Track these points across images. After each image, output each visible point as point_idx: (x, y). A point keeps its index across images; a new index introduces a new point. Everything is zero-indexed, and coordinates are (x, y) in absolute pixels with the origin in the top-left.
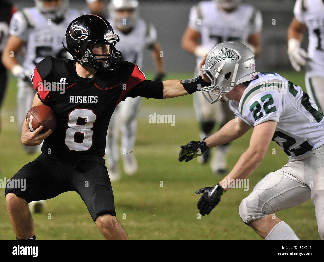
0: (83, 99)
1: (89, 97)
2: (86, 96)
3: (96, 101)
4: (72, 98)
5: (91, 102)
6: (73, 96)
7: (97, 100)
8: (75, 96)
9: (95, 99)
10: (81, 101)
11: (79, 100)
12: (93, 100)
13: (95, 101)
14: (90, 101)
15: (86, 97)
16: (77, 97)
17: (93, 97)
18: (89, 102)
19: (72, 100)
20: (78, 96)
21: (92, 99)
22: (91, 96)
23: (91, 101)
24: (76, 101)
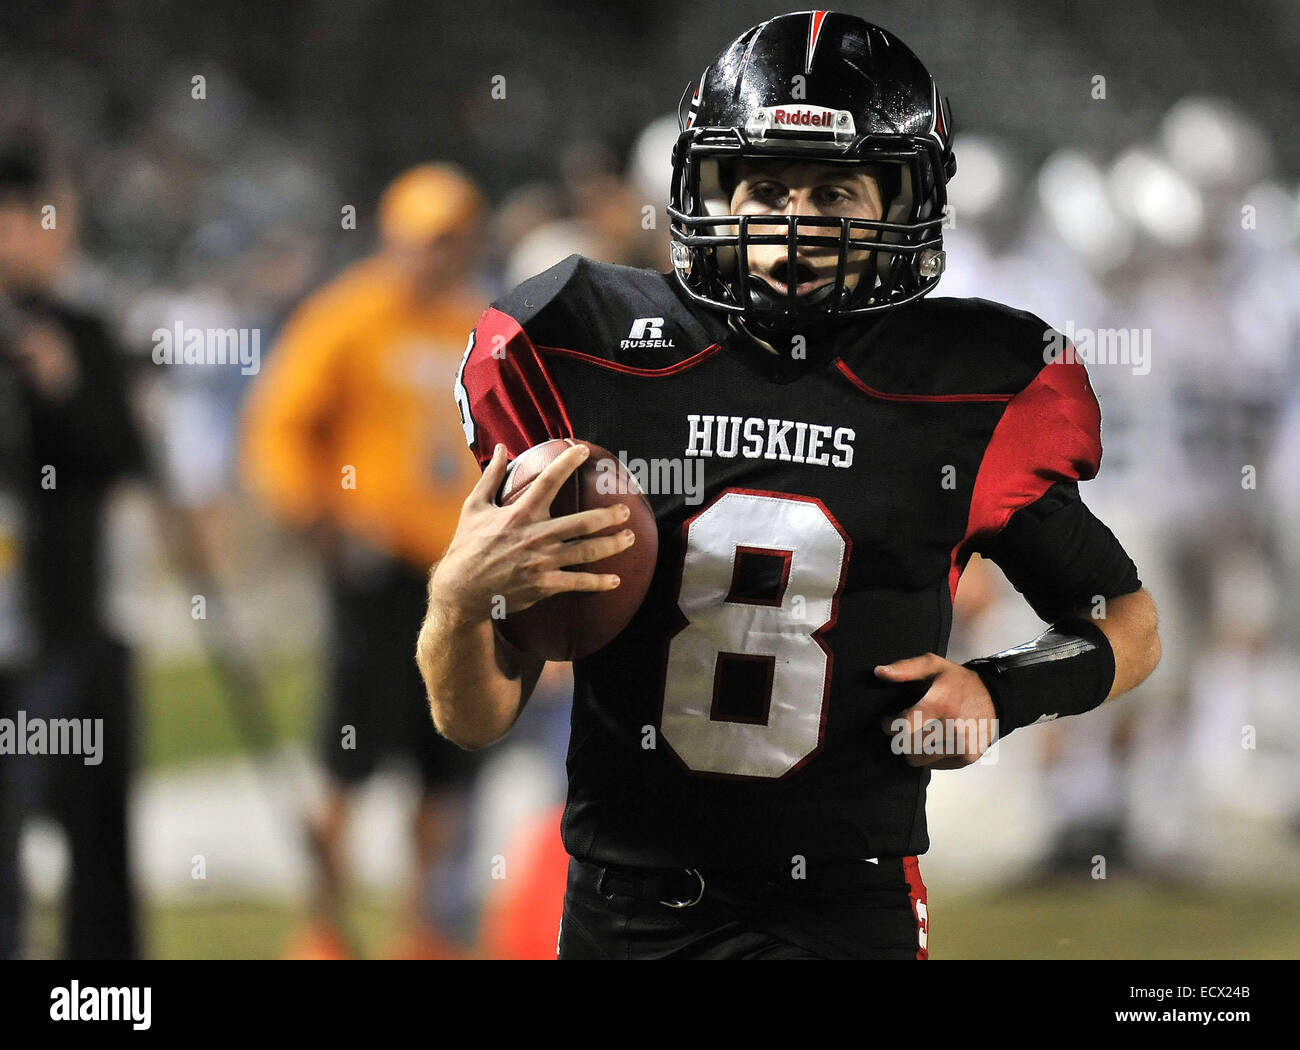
0: (765, 434)
1: (801, 427)
2: (788, 425)
3: (842, 455)
4: (701, 426)
5: (812, 459)
6: (708, 419)
7: (849, 450)
8: (722, 420)
9: (839, 446)
10: (752, 446)
11: (742, 442)
12: (828, 446)
13: (836, 458)
14: (806, 454)
15: (784, 431)
16: (729, 426)
17: (827, 431)
18: (798, 458)
19: (700, 443)
20: (736, 421)
21: (820, 444)
22: (815, 429)
23: (812, 450)
24: (727, 448)
